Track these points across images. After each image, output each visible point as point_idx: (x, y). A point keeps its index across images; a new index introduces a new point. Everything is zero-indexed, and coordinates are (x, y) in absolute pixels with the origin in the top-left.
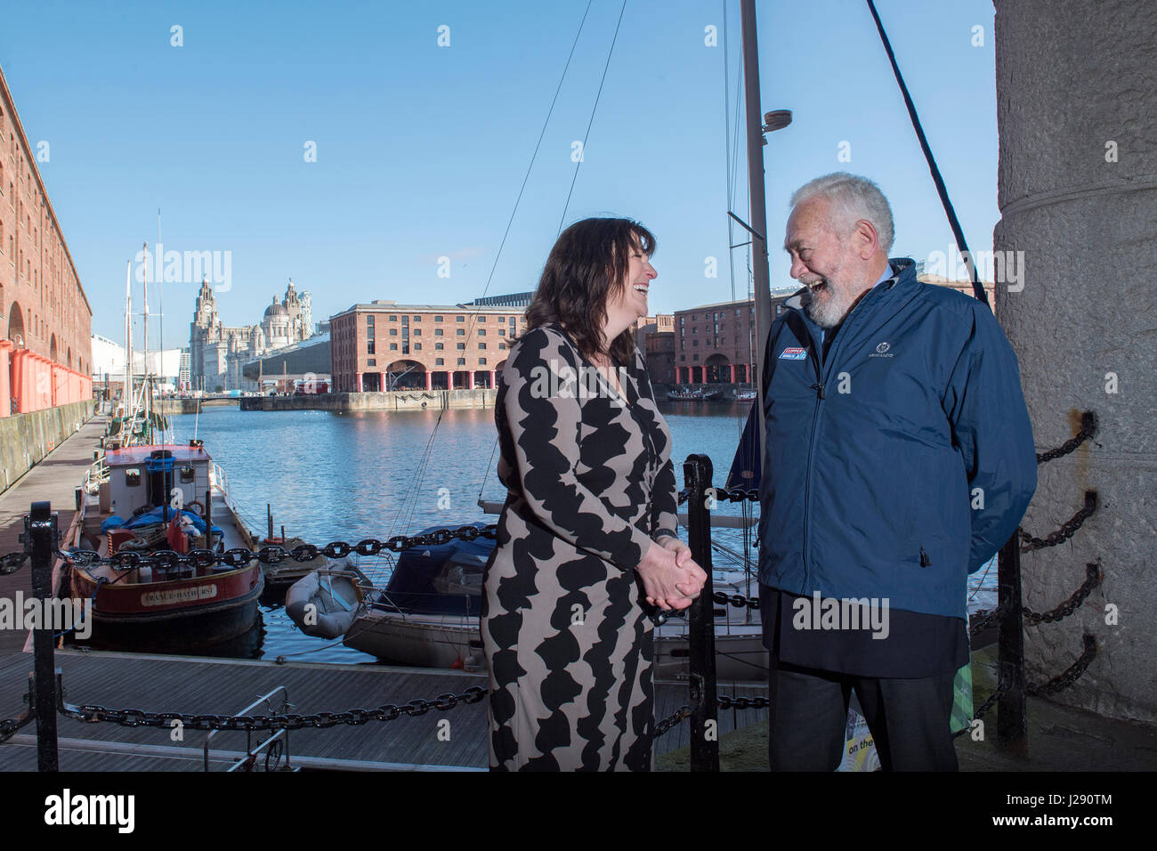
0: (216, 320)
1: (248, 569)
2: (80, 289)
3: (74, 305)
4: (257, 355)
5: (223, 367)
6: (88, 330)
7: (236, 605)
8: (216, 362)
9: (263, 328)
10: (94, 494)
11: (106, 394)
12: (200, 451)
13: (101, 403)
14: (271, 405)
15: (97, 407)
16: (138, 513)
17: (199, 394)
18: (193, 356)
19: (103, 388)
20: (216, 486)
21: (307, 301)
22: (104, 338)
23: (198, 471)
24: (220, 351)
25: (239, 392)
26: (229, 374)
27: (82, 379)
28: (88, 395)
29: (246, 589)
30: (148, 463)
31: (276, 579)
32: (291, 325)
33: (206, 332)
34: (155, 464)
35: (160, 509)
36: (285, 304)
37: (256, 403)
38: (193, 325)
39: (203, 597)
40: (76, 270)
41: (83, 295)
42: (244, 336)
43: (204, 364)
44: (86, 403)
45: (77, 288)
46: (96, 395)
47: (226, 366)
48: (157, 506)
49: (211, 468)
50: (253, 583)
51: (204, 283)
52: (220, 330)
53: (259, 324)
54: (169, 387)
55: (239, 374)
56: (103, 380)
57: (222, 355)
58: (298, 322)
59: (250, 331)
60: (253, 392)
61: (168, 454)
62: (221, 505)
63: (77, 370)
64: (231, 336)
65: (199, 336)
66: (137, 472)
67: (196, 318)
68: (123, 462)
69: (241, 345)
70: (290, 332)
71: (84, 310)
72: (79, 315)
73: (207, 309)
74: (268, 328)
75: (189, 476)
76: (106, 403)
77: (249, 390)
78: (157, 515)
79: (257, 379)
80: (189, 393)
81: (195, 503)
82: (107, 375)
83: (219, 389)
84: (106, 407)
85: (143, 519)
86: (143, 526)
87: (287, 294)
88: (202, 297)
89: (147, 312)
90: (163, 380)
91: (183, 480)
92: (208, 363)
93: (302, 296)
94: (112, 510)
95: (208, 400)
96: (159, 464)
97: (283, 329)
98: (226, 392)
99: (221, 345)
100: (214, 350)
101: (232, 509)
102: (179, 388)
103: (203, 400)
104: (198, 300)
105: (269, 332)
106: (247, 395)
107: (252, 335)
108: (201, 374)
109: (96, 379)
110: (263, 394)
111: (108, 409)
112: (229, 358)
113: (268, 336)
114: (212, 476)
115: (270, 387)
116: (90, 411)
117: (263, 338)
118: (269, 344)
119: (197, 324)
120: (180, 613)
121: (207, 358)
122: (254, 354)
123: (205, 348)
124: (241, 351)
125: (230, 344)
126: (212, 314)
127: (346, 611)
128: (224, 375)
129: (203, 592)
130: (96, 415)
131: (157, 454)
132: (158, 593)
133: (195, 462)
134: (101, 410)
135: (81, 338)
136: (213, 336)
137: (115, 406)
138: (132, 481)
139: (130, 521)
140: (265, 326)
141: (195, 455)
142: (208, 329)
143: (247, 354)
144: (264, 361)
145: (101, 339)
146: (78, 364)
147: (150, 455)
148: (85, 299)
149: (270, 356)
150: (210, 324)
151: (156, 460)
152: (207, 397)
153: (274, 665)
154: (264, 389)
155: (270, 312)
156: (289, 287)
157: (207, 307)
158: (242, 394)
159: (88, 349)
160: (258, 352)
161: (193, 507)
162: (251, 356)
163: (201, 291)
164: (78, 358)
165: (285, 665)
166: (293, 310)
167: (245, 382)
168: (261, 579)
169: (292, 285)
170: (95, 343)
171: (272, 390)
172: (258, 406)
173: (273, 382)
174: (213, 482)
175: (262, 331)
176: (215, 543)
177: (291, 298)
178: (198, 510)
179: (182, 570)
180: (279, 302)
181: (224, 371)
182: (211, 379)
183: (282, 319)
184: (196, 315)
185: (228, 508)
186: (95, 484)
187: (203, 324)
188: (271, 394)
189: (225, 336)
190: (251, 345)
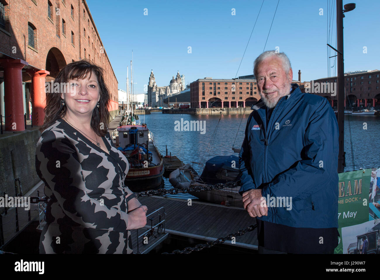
0: (155, 85)
1: (159, 166)
2: (114, 75)
3: (113, 80)
4: (168, 96)
5: (157, 100)
6: (117, 88)
7: (155, 177)
8: (155, 98)
9: (170, 87)
10: (114, 139)
11: (122, 108)
12: (145, 127)
13: (121, 111)
14: (172, 112)
15: (120, 112)
16: (127, 146)
17: (150, 108)
18: (148, 96)
19: (122, 106)
20: (150, 138)
21: (183, 78)
22: (122, 90)
23: (145, 134)
24: (156, 94)
25: (162, 107)
26: (159, 102)
27: (115, 103)
28: (117, 108)
29: (159, 172)
30: (130, 131)
31: (168, 169)
32: (178, 86)
33: (152, 88)
34: (131, 131)
35: (133, 145)
36: (176, 79)
37: (167, 111)
38: (148, 86)
39: (145, 174)
40: (113, 69)
41: (115, 77)
42: (164, 90)
43: (152, 98)
44: (116, 111)
45: (113, 75)
46: (120, 108)
47: (158, 99)
48: (132, 144)
49: (149, 133)
50: (161, 171)
51: (151, 73)
52: (156, 87)
53: (168, 86)
54: (141, 106)
55: (162, 102)
56: (122, 103)
57: (157, 95)
58: (180, 85)
59: (166, 88)
60: (166, 108)
61: (135, 128)
62: (152, 145)
63: (114, 100)
64: (160, 90)
65: (150, 89)
66: (127, 133)
67: (149, 84)
68: (123, 130)
69: (163, 92)
70: (178, 88)
71: (116, 82)
72: (114, 83)
73: (152, 81)
74: (171, 87)
75: (142, 135)
76: (123, 111)
77: (165, 107)
78: (132, 147)
79: (167, 103)
80: (147, 108)
81: (144, 144)
82: (123, 102)
83: (156, 107)
84: (122, 112)
85: (129, 149)
86: (128, 150)
87: (177, 76)
88: (151, 77)
89: (132, 82)
90: (140, 104)
91: (140, 136)
92: (153, 98)
93: (182, 76)
94: (119, 145)
95: (152, 110)
96: (133, 131)
97: (176, 87)
98: (158, 108)
99: (157, 93)
100: (155, 94)
101: (155, 146)
102: (144, 106)
103: (151, 110)
104: (150, 78)
105: (171, 88)
106: (165, 108)
107: (166, 89)
108: (151, 102)
109: (119, 103)
110: (169, 108)
111: (123, 112)
112: (159, 97)
113: (171, 90)
114: (149, 135)
115: (172, 106)
116: (118, 113)
117: (169, 90)
118: (171, 92)
119: (150, 86)
120: (139, 179)
121: (153, 97)
122: (167, 95)
123: (152, 93)
124: (163, 94)
125: (159, 92)
126: (154, 82)
127: (188, 182)
128: (158, 102)
129: (146, 172)
130: (119, 114)
131: (132, 128)
132: (132, 172)
133: (144, 131)
134: (121, 113)
135: (115, 91)
136: (154, 90)
137: (125, 112)
138: (125, 136)
139: (125, 149)
140: (170, 86)
141: (144, 129)
142: (153, 88)
143: (164, 95)
144: (169, 97)
145: (121, 91)
146: (114, 98)
147: (130, 128)
148: (116, 79)
149: (171, 96)
150: (153, 86)
151: (132, 130)
152: (152, 109)
153: (164, 198)
154: (170, 107)
155: (172, 82)
156: (178, 73)
157: (153, 80)
158: (163, 108)
159: (117, 94)
160: (168, 95)
161: (143, 145)
162: (166, 96)
163: (150, 75)
164: (114, 97)
165: (168, 198)
166: (179, 81)
167: (164, 104)
168: (163, 169)
169: (179, 73)
170: (119, 92)
171: (172, 107)
172: (168, 112)
173: (173, 104)
174: (150, 137)
175: (169, 88)
176: (150, 157)
177: (178, 77)
178: (145, 146)
179: (139, 165)
180: (175, 78)
181: (158, 101)
182: (154, 103)
183: (176, 84)
184: (149, 83)
185: (154, 146)
186: (115, 136)
187: (151, 86)
188: (172, 108)
189: (158, 90)
190: (166, 92)
